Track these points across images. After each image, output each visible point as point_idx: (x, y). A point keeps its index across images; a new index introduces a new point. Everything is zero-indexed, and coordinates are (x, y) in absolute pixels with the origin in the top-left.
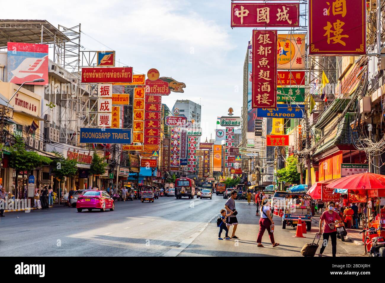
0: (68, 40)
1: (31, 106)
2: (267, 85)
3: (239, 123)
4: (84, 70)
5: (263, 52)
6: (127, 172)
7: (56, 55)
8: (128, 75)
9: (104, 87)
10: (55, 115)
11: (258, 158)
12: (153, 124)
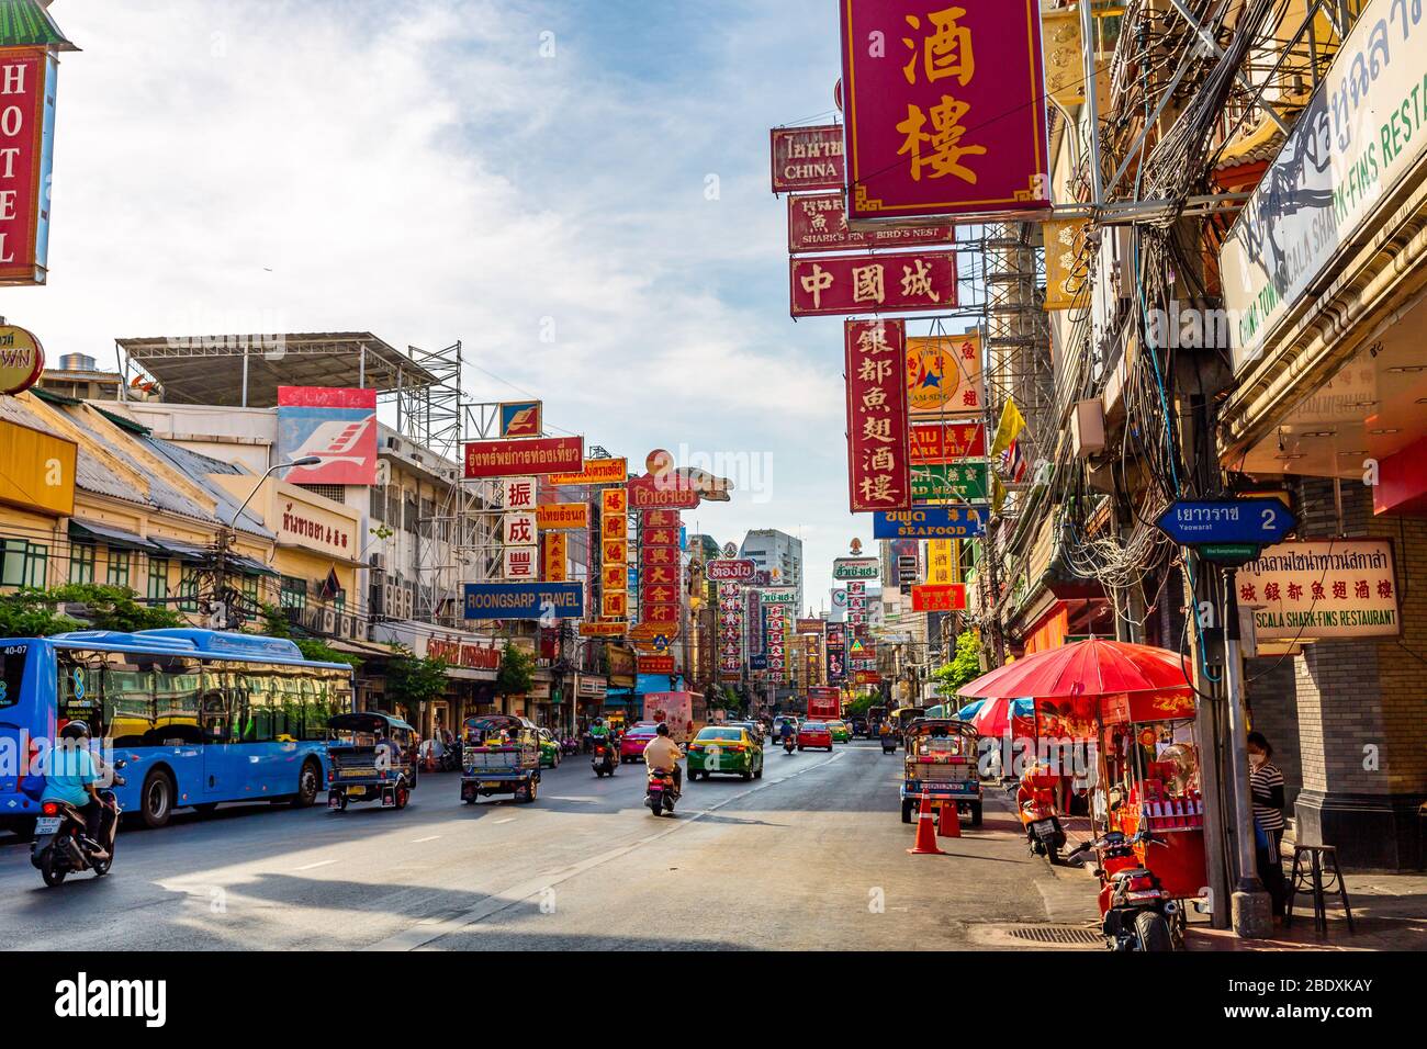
0: (437, 382)
1: (333, 534)
2: (885, 454)
3: (876, 571)
4: (469, 448)
5: (873, 372)
6: (600, 687)
7: (404, 416)
8: (574, 455)
9: (518, 486)
10: (402, 556)
11: (911, 644)
12: (662, 575)
